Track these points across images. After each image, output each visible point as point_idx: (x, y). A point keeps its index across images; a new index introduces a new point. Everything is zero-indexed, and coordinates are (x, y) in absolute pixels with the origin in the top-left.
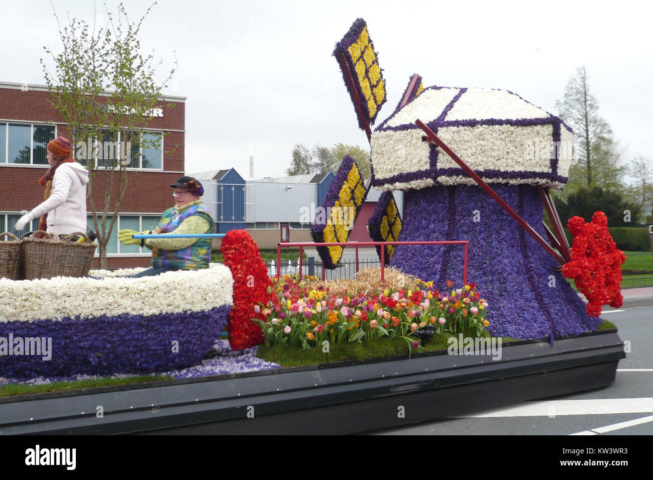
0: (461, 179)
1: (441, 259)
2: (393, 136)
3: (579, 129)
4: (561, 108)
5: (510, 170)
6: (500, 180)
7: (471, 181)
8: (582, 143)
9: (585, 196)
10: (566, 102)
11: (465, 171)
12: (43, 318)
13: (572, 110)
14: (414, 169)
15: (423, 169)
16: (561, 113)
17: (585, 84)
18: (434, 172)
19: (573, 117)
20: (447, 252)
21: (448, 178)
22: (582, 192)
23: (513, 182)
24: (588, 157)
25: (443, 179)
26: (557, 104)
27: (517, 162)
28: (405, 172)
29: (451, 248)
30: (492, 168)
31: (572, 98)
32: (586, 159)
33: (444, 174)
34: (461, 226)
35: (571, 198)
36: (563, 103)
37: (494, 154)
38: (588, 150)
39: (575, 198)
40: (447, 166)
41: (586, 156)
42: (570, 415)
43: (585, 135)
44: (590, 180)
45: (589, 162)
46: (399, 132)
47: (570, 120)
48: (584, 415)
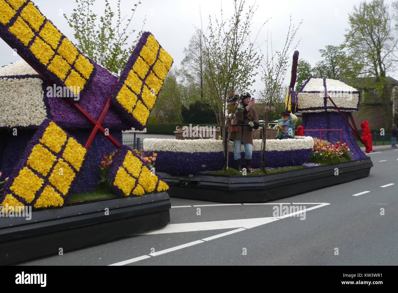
0: (333, 110)
1: (326, 135)
2: (308, 94)
3: (197, 66)
4: (187, 53)
5: (346, 107)
6: (344, 111)
7: (337, 111)
8: (199, 73)
9: (199, 105)
10: (190, 50)
11: (336, 107)
12: (287, 150)
13: (193, 54)
14: (317, 106)
15: (321, 106)
16: (187, 56)
17: (201, 40)
18: (325, 107)
19: (194, 58)
20: (328, 133)
21: (330, 110)
22: (198, 103)
23: (347, 111)
24: (202, 82)
25: (328, 110)
26: (185, 50)
27: (348, 105)
28: (313, 107)
29: (329, 132)
30: (342, 107)
31: (193, 47)
32: (200, 84)
33: (329, 108)
34: (332, 125)
35: (191, 106)
36: (188, 50)
37: (343, 102)
38: (201, 78)
39: (194, 106)
40: (329, 106)
41: (200, 82)
42: (189, 232)
43: (200, 69)
44: (202, 96)
45: (202, 85)
46: (310, 94)
47: (192, 60)
48: (197, 232)
